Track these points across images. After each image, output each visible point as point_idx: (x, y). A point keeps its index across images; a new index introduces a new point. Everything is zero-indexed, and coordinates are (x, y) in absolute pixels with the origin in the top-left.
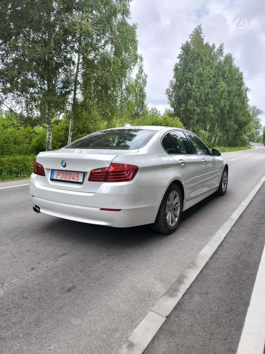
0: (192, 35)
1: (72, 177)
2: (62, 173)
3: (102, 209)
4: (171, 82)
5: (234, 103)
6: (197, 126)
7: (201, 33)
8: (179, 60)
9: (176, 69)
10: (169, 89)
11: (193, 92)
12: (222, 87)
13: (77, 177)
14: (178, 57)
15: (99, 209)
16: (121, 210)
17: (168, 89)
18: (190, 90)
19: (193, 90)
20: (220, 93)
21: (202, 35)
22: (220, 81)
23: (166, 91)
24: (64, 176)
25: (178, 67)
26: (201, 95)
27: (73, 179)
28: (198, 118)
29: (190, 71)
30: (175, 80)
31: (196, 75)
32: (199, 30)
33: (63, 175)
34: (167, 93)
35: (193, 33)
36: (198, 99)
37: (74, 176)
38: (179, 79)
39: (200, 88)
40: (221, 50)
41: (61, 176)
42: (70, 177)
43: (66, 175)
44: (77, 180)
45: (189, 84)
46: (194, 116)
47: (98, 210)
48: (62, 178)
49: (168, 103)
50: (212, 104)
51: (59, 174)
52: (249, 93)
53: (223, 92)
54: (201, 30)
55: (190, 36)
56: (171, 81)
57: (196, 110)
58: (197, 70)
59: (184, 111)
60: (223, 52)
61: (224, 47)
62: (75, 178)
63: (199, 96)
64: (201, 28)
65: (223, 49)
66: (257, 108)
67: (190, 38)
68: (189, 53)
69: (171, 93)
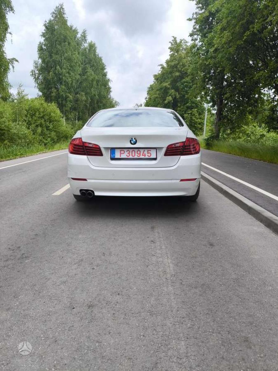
0: (54, 13)
1: (141, 154)
2: (127, 151)
3: (182, 180)
4: (36, 63)
5: (102, 93)
6: (71, 114)
7: (64, 14)
8: (43, 39)
9: (40, 49)
10: (34, 71)
11: (64, 77)
12: (91, 75)
13: (148, 153)
14: (42, 36)
15: (180, 180)
16: (196, 179)
17: (32, 70)
18: (60, 75)
19: (63, 75)
20: (90, 81)
21: (65, 16)
22: (87, 69)
23: (30, 73)
24: (131, 153)
25: (43, 46)
26: (72, 81)
27: (144, 155)
28: (72, 105)
29: (57, 53)
30: (40, 61)
31: (65, 58)
32: (62, 10)
33: (129, 153)
34: (33, 74)
35: (55, 11)
36: (70, 85)
37: (145, 153)
38: (46, 60)
39: (70, 74)
40: (84, 36)
41: (126, 153)
42: (140, 154)
43: (133, 152)
44: (149, 156)
45: (58, 67)
46: (68, 104)
47: (178, 181)
48: (129, 156)
49: (35, 87)
50: (83, 91)
51: (122, 152)
52: (111, 84)
53: (92, 81)
54: (63, 10)
55: (52, 15)
56: (36, 61)
57: (69, 97)
58: (66, 54)
59: (55, 97)
60: (86, 39)
61: (87, 33)
62: (147, 154)
63: (71, 82)
64: (63, 7)
65: (86, 36)
66: (115, 100)
67: (52, 16)
68: (55, 33)
69: (36, 75)
